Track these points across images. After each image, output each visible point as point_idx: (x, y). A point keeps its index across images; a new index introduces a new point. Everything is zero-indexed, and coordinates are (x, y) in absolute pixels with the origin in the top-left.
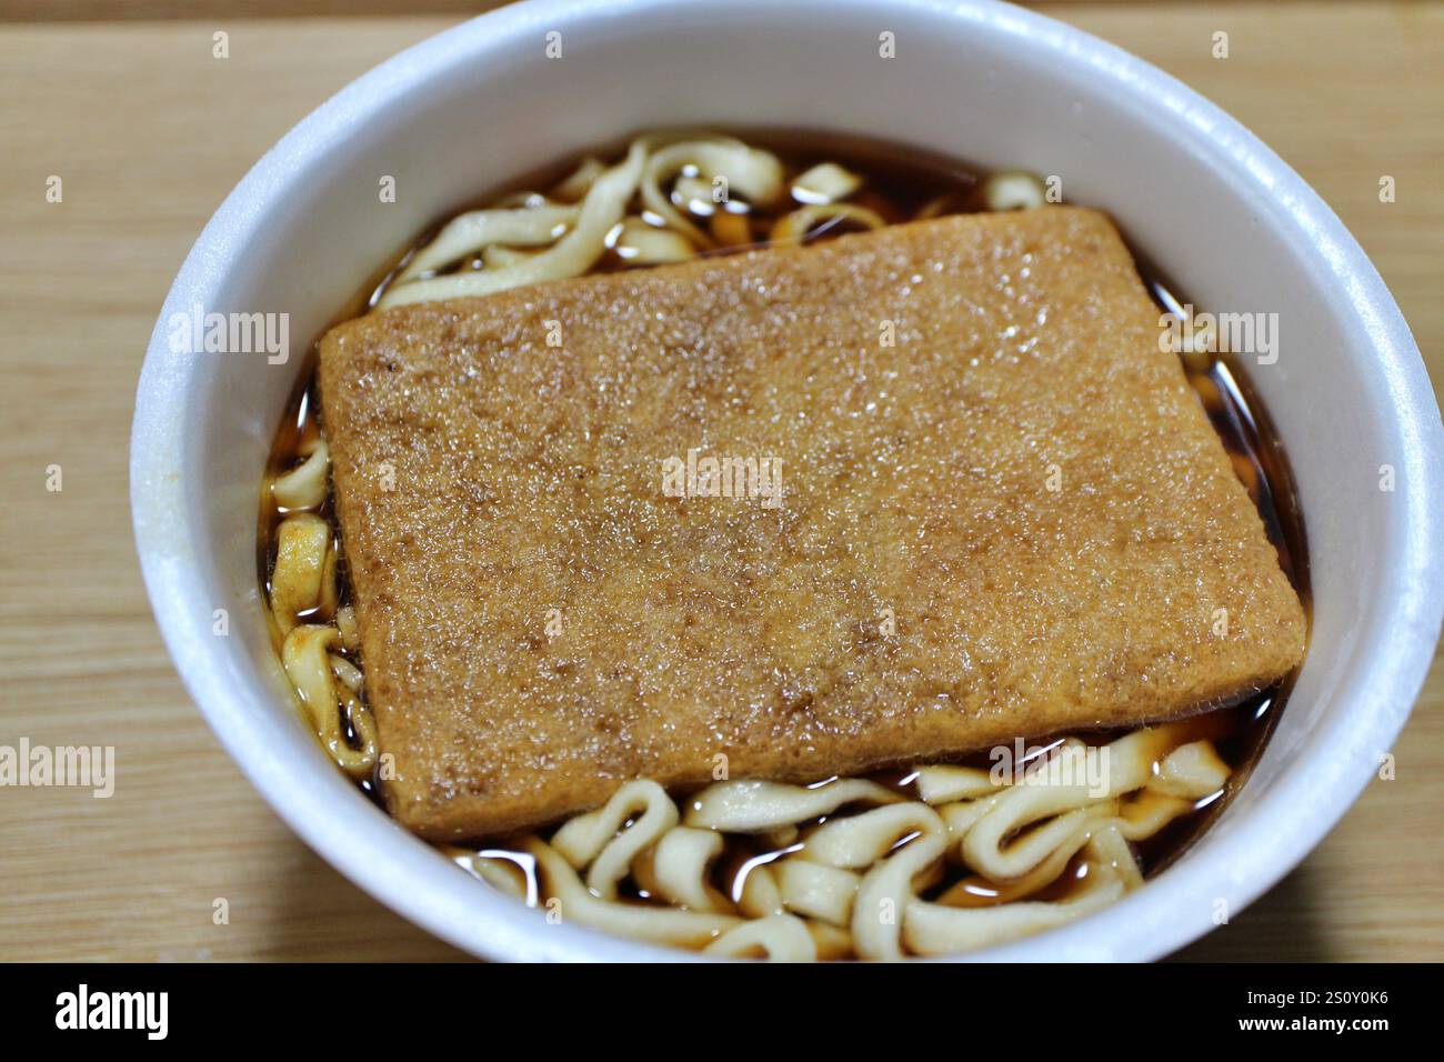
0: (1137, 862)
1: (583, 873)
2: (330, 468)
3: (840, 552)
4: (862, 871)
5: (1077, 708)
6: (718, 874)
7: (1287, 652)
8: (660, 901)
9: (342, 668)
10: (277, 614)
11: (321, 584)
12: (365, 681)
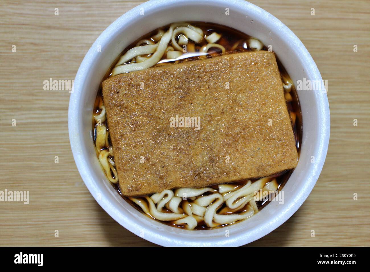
0: (257, 206)
1: (156, 205)
2: (106, 114)
3: (208, 140)
4: (207, 207)
5: (251, 176)
6: (181, 206)
7: (293, 165)
8: (171, 212)
9: (111, 161)
10: (97, 148)
11: (105, 141)
12: (115, 165)
